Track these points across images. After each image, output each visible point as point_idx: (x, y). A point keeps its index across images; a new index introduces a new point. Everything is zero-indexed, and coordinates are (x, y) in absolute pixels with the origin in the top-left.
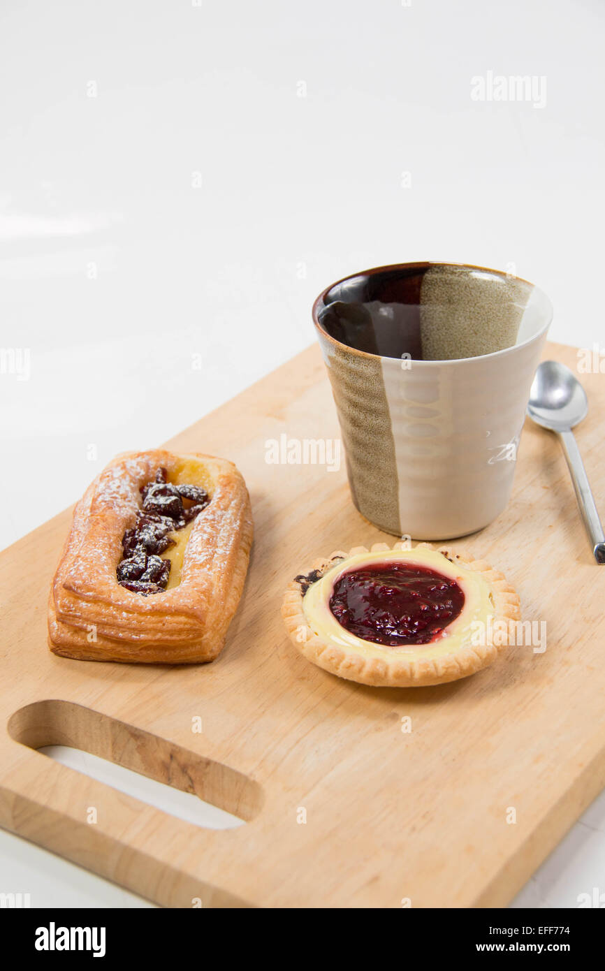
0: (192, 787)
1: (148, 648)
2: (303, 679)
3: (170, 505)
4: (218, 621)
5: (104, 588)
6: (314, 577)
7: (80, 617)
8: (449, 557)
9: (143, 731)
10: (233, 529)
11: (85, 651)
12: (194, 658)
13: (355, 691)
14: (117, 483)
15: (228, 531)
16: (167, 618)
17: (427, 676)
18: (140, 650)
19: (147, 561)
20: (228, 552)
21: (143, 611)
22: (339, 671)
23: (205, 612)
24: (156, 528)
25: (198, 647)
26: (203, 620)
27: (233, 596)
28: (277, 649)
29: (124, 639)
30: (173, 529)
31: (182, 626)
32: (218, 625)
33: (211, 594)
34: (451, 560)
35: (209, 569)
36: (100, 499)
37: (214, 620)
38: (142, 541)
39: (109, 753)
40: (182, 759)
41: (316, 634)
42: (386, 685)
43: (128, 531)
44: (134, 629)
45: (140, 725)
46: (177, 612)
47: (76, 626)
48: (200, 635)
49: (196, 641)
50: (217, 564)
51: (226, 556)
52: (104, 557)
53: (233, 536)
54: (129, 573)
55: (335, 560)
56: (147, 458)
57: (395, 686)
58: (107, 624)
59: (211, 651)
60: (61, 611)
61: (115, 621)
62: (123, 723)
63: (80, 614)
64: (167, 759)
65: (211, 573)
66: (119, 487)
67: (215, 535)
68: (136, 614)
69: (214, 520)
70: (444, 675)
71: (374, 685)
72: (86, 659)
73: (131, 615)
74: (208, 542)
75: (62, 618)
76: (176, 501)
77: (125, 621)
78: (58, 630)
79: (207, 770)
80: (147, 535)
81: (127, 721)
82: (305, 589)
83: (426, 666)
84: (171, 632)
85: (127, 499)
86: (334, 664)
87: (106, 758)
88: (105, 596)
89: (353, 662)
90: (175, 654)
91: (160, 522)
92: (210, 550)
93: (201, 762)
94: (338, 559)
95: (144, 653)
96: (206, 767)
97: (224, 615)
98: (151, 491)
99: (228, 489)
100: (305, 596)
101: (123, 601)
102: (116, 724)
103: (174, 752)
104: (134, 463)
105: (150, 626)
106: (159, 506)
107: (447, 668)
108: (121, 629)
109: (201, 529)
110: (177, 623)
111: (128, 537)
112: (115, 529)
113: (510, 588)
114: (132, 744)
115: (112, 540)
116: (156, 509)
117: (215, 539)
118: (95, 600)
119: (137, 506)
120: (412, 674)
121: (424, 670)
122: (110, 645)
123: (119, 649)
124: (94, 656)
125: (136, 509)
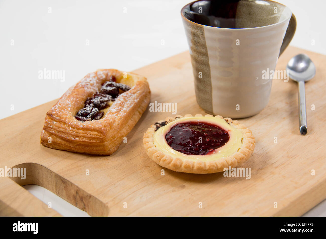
0: (85, 208)
1: (79, 145)
2: (147, 167)
3: (111, 91)
4: (114, 137)
5: (65, 116)
6: (164, 124)
7: (52, 128)
8: (228, 122)
9: (67, 180)
10: (134, 102)
11: (54, 144)
12: (100, 152)
13: (169, 174)
14: (91, 79)
15: (132, 102)
16: (89, 132)
17: (200, 169)
18: (77, 145)
19: (92, 110)
20: (128, 110)
21: (79, 128)
22: (160, 163)
23: (107, 132)
24: (101, 98)
25: (102, 147)
26: (105, 135)
27: (126, 129)
28: (141, 153)
29: (69, 140)
30: (110, 100)
31: (95, 136)
32: (114, 139)
33: (113, 125)
34: (229, 124)
35: (116, 115)
36: (80, 84)
37: (112, 136)
38: (93, 102)
39: (55, 190)
40: (81, 194)
41: (155, 146)
42: (180, 171)
43: (89, 98)
44: (74, 135)
45: (66, 177)
46: (94, 130)
47: (50, 132)
48: (103, 142)
49: (102, 144)
50: (121, 114)
51: (127, 111)
52: (71, 105)
53: (133, 104)
54: (82, 114)
55: (176, 118)
56: (107, 71)
57: (185, 172)
58: (62, 132)
59: (109, 150)
60: (45, 125)
61: (66, 131)
62: (59, 176)
63: (52, 127)
64: (75, 195)
65: (116, 117)
66: (90, 81)
67: (124, 102)
68: (76, 129)
69: (126, 97)
70: (209, 169)
71: (175, 171)
72: (55, 148)
73: (73, 129)
74: (120, 105)
75: (45, 128)
76: (114, 89)
77: (70, 132)
78: (44, 134)
79: (90, 200)
80: (96, 100)
81: (61, 175)
82: (158, 128)
83: (200, 164)
84: (90, 139)
85: (93, 86)
86: (159, 160)
87: (54, 192)
88: (64, 120)
89: (167, 159)
90: (91, 149)
91: (105, 97)
92: (120, 108)
93: (87, 196)
94: (177, 118)
95: (78, 147)
96: (90, 199)
97: (119, 135)
98: (106, 85)
99: (139, 86)
100: (157, 131)
101: (71, 123)
102: (57, 176)
103: (78, 191)
104: (101, 73)
105: (81, 135)
106: (107, 90)
107: (210, 166)
108: (68, 135)
109: (119, 99)
110: (93, 135)
111: (88, 101)
112: (82, 96)
113: (252, 137)
114: (63, 186)
115: (78, 100)
116: (105, 92)
117: (124, 104)
118: (59, 121)
119: (97, 89)
120: (193, 167)
121: (199, 166)
122: (63, 142)
123: (67, 144)
124: (58, 147)
125: (96, 90)
